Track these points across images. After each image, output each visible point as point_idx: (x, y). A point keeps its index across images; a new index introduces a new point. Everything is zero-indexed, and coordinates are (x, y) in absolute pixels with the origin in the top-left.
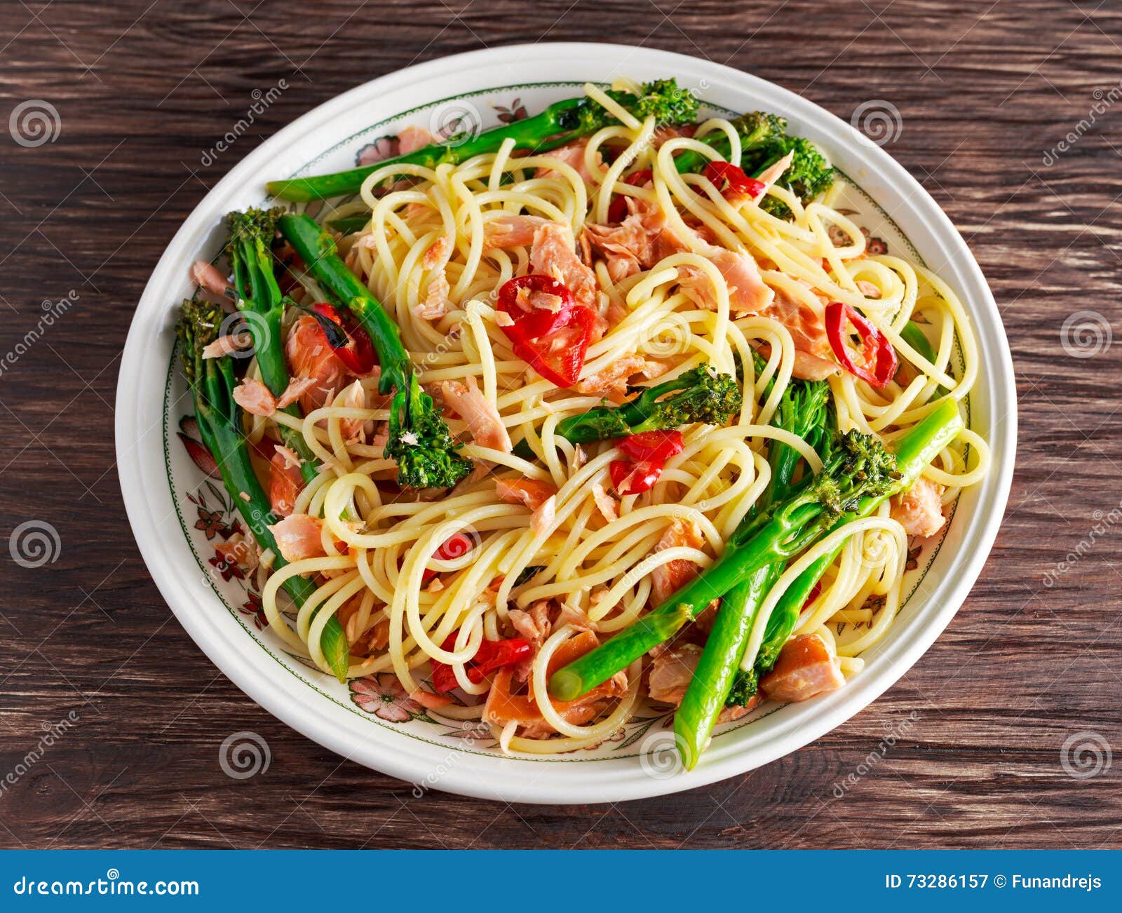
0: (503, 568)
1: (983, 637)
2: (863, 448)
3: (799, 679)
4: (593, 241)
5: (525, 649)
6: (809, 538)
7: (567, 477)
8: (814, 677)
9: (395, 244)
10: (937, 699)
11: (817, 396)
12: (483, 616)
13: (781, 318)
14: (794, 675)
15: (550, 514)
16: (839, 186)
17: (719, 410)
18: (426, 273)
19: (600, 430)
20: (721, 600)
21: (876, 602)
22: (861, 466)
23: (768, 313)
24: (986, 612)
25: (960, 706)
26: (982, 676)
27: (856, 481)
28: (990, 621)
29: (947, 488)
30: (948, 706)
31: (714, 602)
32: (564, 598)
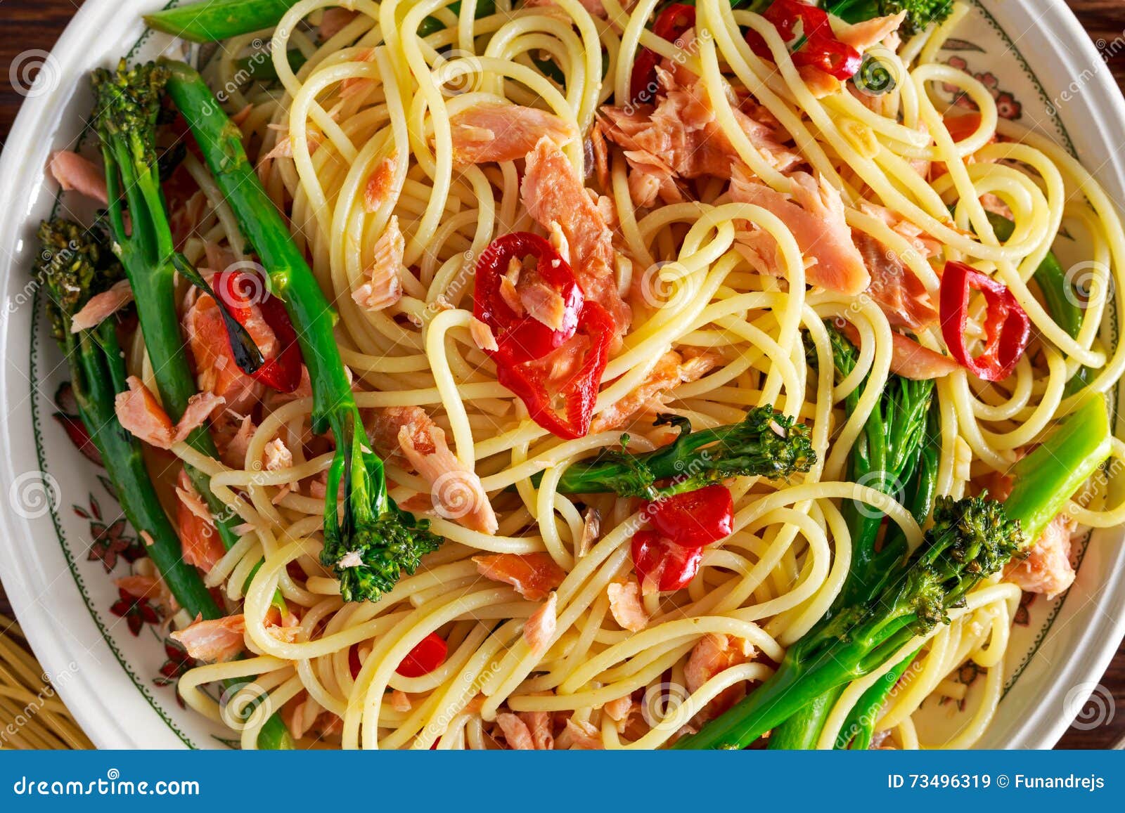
0: (487, 687)
2: (979, 525)
4: (610, 138)
11: (918, 404)
12: (465, 728)
15: (549, 623)
18: (370, 217)
20: (775, 731)
22: (975, 552)
27: (967, 575)
31: (765, 734)
32: (570, 714)
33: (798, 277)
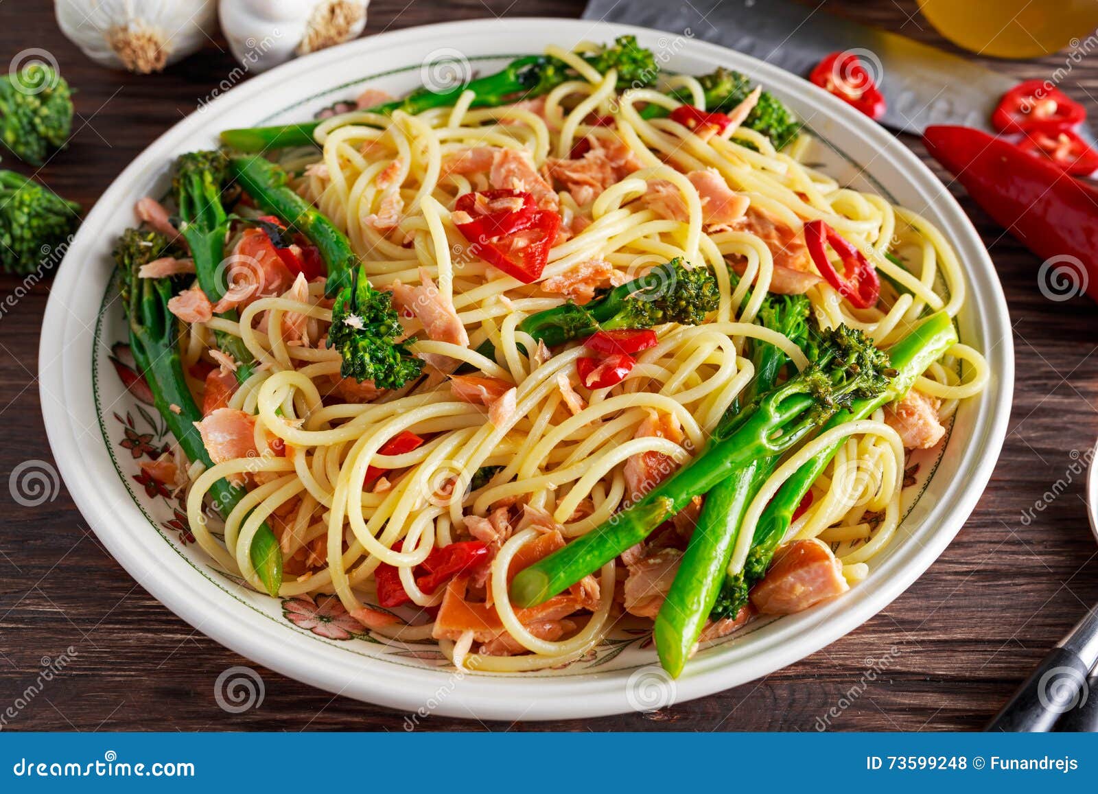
0: (458, 464)
1: (990, 567)
2: (853, 342)
3: (796, 585)
4: (555, 173)
5: (482, 551)
6: (801, 432)
7: (528, 371)
8: (813, 580)
9: (348, 172)
10: (945, 629)
11: (798, 308)
12: (435, 520)
13: (756, 233)
14: (790, 579)
15: (511, 407)
16: (805, 141)
17: (695, 306)
18: (380, 192)
19: (566, 327)
20: (705, 497)
21: (874, 518)
22: (853, 359)
23: (741, 229)
24: (991, 542)
25: (971, 636)
26: (994, 607)
27: (849, 375)
28: (998, 552)
29: (944, 401)
30: (959, 636)
31: (697, 500)
32: (527, 498)
33: (697, 219)
